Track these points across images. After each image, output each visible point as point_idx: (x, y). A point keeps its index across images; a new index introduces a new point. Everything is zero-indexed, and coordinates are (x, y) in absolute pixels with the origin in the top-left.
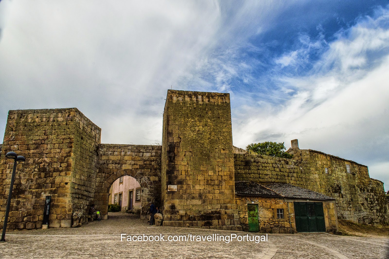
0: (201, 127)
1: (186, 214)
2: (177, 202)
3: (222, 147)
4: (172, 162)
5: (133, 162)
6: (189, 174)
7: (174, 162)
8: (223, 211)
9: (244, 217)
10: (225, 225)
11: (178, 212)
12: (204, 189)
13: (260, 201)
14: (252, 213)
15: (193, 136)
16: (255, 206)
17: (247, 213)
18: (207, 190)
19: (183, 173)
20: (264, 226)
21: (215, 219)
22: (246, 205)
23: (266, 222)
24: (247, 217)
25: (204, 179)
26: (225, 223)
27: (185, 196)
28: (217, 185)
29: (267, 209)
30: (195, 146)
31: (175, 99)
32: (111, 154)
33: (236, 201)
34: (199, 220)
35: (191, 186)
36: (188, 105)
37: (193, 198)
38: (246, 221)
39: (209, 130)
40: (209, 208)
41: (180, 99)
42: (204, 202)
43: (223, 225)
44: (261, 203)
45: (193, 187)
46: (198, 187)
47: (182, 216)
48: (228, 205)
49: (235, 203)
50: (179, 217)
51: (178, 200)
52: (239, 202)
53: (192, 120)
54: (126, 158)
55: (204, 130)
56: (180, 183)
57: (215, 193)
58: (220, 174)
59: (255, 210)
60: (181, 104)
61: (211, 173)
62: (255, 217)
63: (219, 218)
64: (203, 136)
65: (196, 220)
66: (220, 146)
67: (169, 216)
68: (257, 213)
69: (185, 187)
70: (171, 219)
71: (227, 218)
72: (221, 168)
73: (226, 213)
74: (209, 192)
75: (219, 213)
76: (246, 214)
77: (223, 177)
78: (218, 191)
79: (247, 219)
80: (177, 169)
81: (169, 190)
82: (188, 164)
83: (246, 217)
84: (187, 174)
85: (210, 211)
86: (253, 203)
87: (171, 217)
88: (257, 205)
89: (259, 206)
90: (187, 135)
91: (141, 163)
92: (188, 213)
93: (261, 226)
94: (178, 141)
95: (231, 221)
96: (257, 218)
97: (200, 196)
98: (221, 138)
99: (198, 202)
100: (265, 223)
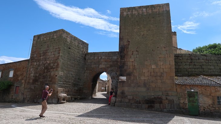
0: (145, 32)
1: (133, 98)
2: (126, 89)
3: (164, 46)
4: (123, 60)
5: (106, 63)
6: (136, 68)
7: (124, 60)
8: (164, 98)
9: (184, 102)
10: (166, 109)
11: (127, 96)
12: (148, 79)
13: (200, 89)
14: (191, 99)
15: (139, 39)
16: (196, 93)
17: (187, 99)
18: (150, 80)
19: (131, 67)
20: (203, 111)
21: (157, 104)
22: (186, 92)
23: (206, 107)
24: (187, 102)
25: (148, 72)
26: (165, 107)
27: (132, 85)
28: (159, 76)
29: (207, 96)
30: (141, 47)
31: (125, 13)
32: (93, 58)
33: (176, 89)
34: (144, 103)
35: (138, 77)
36: (135, 17)
37: (139, 86)
38: (186, 106)
39: (152, 33)
40: (152, 94)
41: (129, 13)
42: (148, 89)
43: (164, 108)
44: (201, 91)
45: (139, 78)
46: (143, 78)
47: (129, 100)
48: (169, 92)
49: (175, 91)
50: (127, 101)
51: (127, 88)
52: (179, 90)
53: (138, 28)
54: (102, 60)
55: (147, 34)
56: (128, 75)
57: (157, 83)
58: (161, 67)
59: (194, 97)
60: (130, 17)
61: (153, 67)
62: (195, 102)
63: (161, 102)
64: (147, 38)
65: (141, 104)
66: (161, 45)
67: (120, 99)
68: (197, 100)
69: (132, 78)
70: (121, 102)
71: (168, 103)
72: (162, 63)
73: (167, 99)
74: (152, 82)
75: (160, 98)
76: (186, 100)
77: (164, 69)
78: (160, 81)
79: (187, 104)
80: (127, 65)
81: (120, 80)
82: (135, 60)
83: (186, 102)
84: (134, 68)
85: (153, 97)
86: (192, 90)
87: (121, 100)
88: (197, 92)
89: (199, 93)
90: (134, 39)
91: (111, 63)
92: (134, 98)
93: (201, 111)
94: (127, 44)
95: (171, 105)
96: (196, 104)
97: (145, 85)
98: (163, 38)
99: (143, 89)
100: (205, 108)
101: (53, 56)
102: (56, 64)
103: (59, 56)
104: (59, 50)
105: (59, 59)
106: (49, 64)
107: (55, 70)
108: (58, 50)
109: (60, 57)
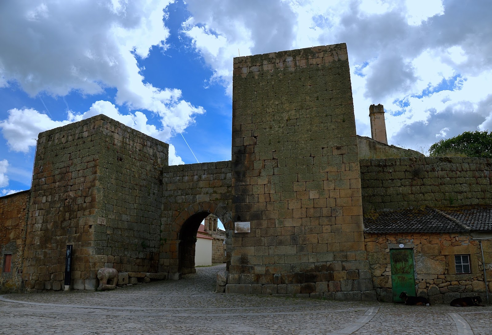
0: (293, 112)
1: (267, 271)
2: (251, 251)
3: (335, 145)
4: (242, 181)
5: (211, 190)
6: (272, 200)
7: (245, 181)
8: (338, 266)
9: (384, 274)
10: (342, 291)
11: (252, 268)
12: (302, 225)
13: (417, 242)
14: (399, 265)
15: (278, 130)
16: (409, 251)
17: (389, 266)
18: (306, 228)
19: (262, 199)
20: (425, 290)
21: (321, 281)
22: (388, 250)
23: (431, 282)
24: (389, 273)
25: (301, 208)
26: (341, 288)
27: (265, 240)
28: (327, 217)
29: (434, 257)
30: (282, 149)
31: (245, 71)
32: (179, 180)
33: (365, 245)
34: (291, 282)
35: (277, 222)
36: (269, 77)
37: (281, 243)
38: (387, 282)
39: (308, 116)
40: (311, 260)
41: (255, 69)
42: (302, 249)
43: (338, 291)
44: (420, 245)
45: (281, 222)
46: (289, 223)
47: (258, 277)
48: (348, 253)
49: (364, 249)
50: (252, 277)
51: (253, 248)
52: (371, 246)
53: (277, 103)
55: (298, 116)
56: (256, 217)
57: (322, 233)
58: (331, 196)
59: (407, 261)
60: (257, 77)
61: (313, 195)
62: (407, 273)
63: (330, 278)
64: (296, 127)
65: (284, 283)
66: (330, 143)
67: (236, 276)
68: (412, 266)
69: (265, 224)
70: (239, 281)
71: (345, 278)
72: (333, 185)
73: (344, 268)
74: (311, 231)
75: (330, 269)
76: (387, 270)
77: (338, 201)
78: (329, 227)
79: (390, 277)
80: (251, 193)
81: (236, 232)
82: (269, 182)
83: (387, 274)
84: (268, 200)
85: (313, 266)
86: (401, 246)
87: (240, 278)
88: (412, 249)
89: (415, 251)
90: (267, 130)
91: (223, 190)
92: (270, 270)
93: (420, 290)
94: (252, 143)
95: (353, 284)
96: (410, 276)
97: (294, 239)
98: (333, 127)
99: (291, 250)
100: (428, 285)
101: (82, 179)
102: (88, 200)
103: (94, 180)
104: (95, 166)
105: (94, 186)
106: (74, 199)
107: (87, 212)
108: (92, 164)
109: (97, 183)
